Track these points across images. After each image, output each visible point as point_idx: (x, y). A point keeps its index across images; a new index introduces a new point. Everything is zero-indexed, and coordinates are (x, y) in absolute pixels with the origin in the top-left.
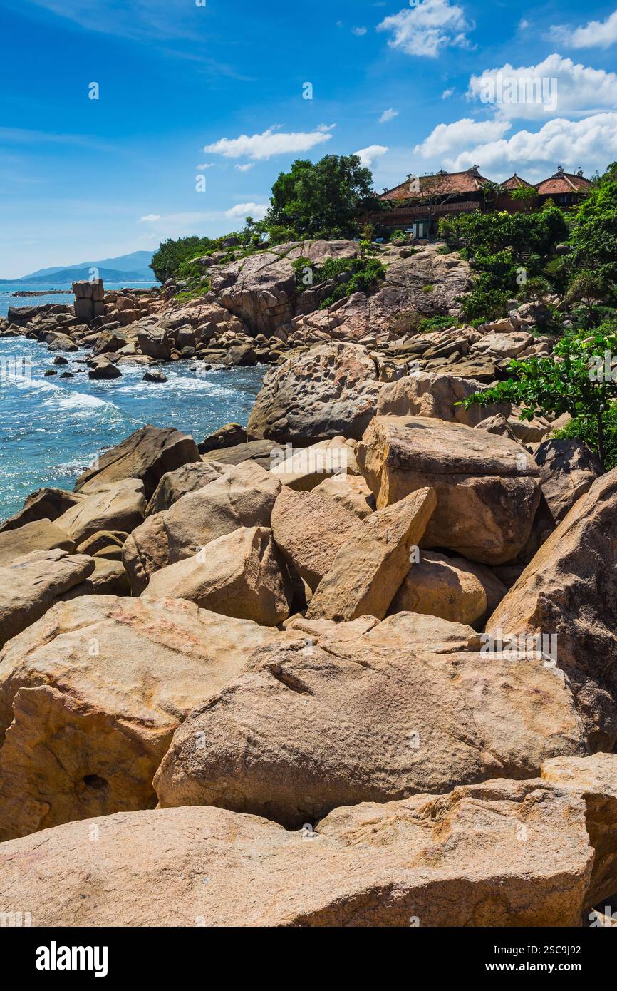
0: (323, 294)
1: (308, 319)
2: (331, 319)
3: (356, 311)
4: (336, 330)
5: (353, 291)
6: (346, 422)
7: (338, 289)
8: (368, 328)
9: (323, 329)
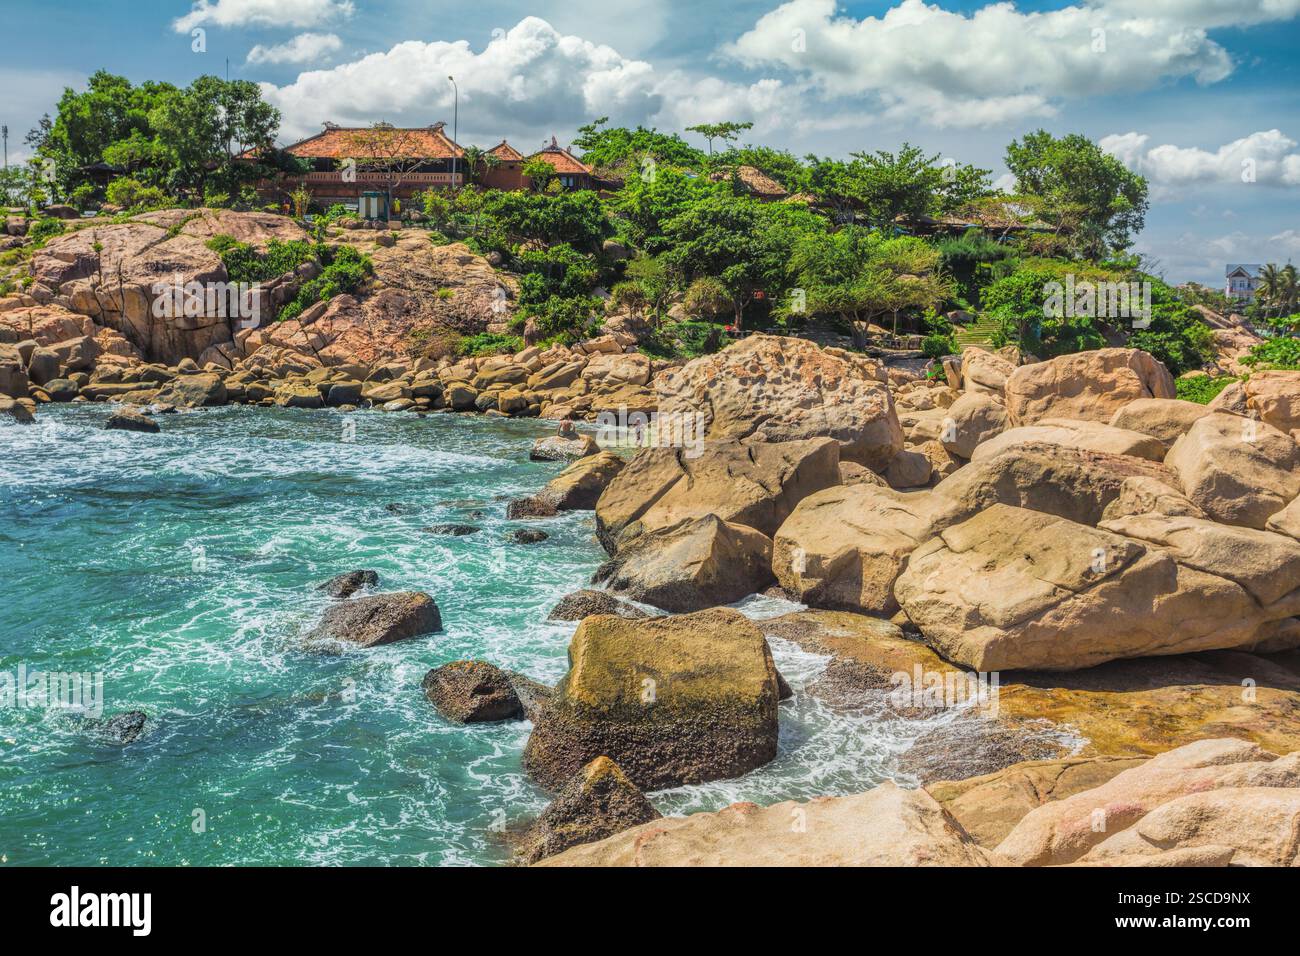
0: (282, 295)
1: (270, 334)
2: (312, 336)
3: (349, 325)
4: (325, 352)
5: (332, 293)
6: (853, 430)
7: (305, 288)
8: (376, 351)
9: (304, 350)
